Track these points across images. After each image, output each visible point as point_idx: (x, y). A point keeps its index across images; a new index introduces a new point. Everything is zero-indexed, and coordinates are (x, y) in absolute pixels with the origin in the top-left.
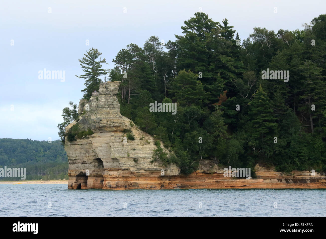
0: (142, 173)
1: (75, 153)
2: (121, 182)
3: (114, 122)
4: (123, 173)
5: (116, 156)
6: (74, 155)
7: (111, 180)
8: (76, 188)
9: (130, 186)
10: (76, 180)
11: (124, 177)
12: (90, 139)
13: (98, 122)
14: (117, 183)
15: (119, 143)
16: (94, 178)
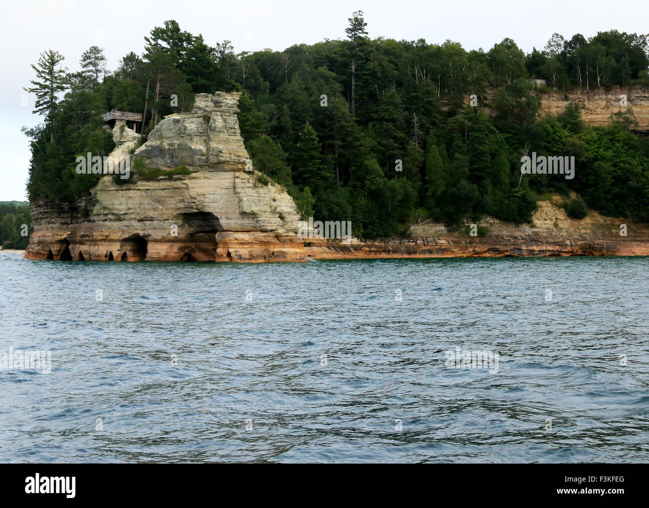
0: (291, 236)
1: (128, 204)
2: (257, 249)
3: (239, 156)
4: (265, 236)
5: (252, 209)
6: (123, 207)
7: (238, 246)
8: (120, 259)
9: (271, 257)
10: (121, 247)
11: (262, 243)
12: (186, 182)
13: (216, 155)
14: (250, 252)
15: (251, 189)
16: (169, 244)
